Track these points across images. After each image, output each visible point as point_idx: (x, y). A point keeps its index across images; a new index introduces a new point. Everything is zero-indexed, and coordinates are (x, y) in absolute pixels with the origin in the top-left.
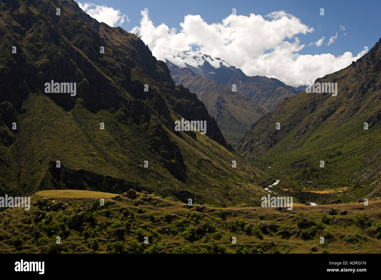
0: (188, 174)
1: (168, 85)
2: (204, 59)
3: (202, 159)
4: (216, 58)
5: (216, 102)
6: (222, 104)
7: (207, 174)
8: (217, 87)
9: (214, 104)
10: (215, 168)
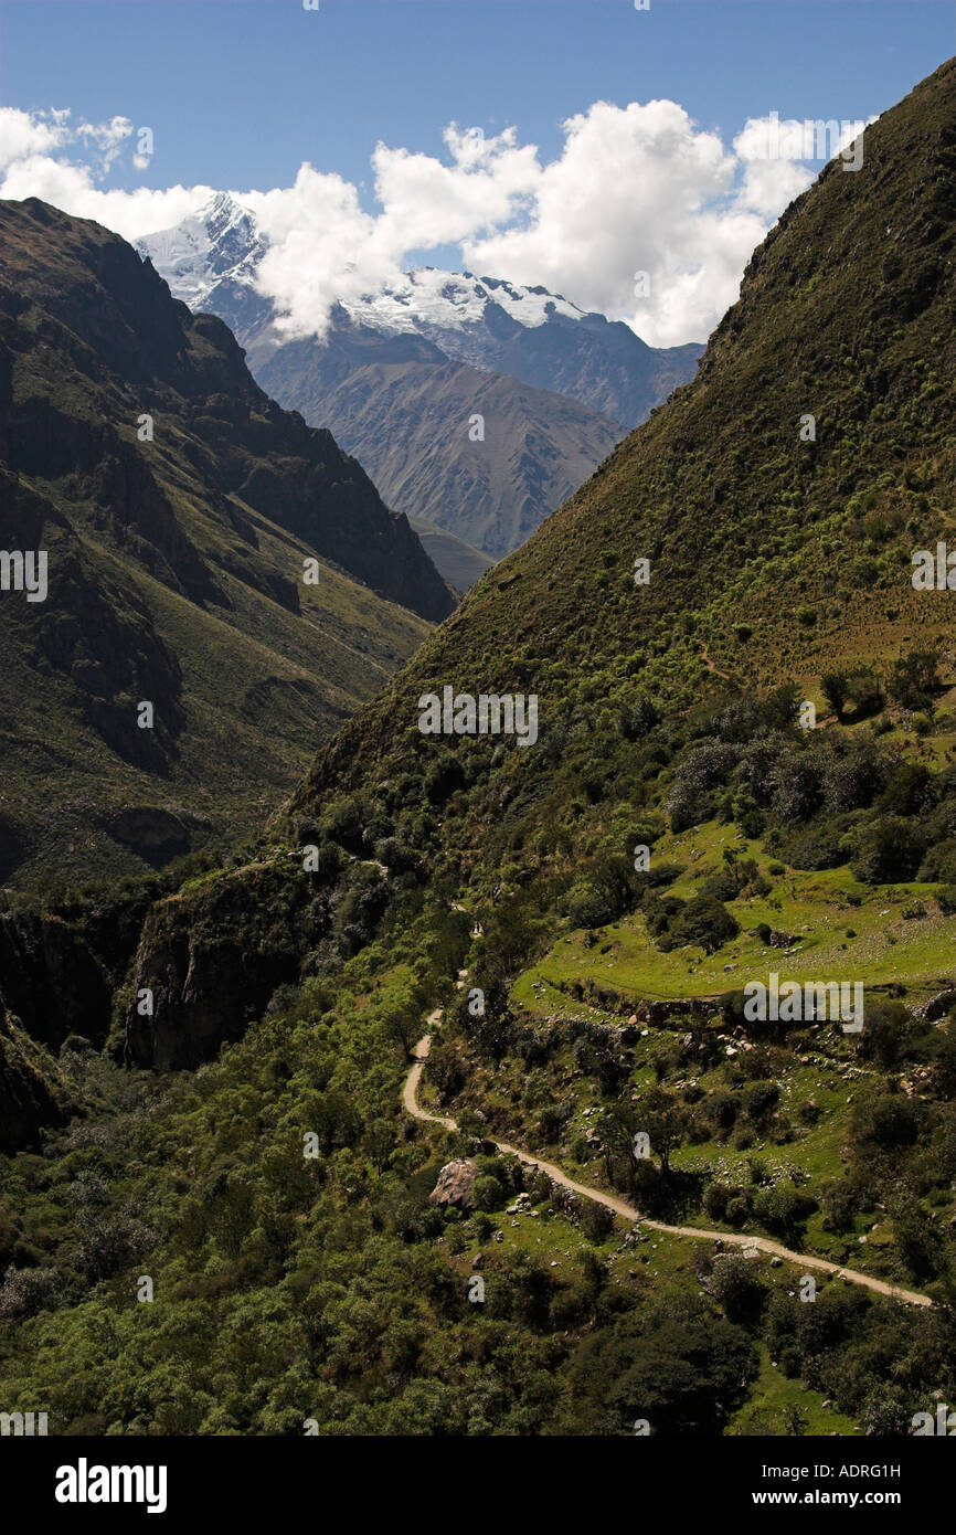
0: (186, 742)
1: (222, 405)
2: (485, 294)
3: (273, 680)
4: (531, 290)
5: (520, 455)
6: (541, 461)
7: (285, 737)
8: (522, 400)
9: (514, 464)
10: (330, 709)
